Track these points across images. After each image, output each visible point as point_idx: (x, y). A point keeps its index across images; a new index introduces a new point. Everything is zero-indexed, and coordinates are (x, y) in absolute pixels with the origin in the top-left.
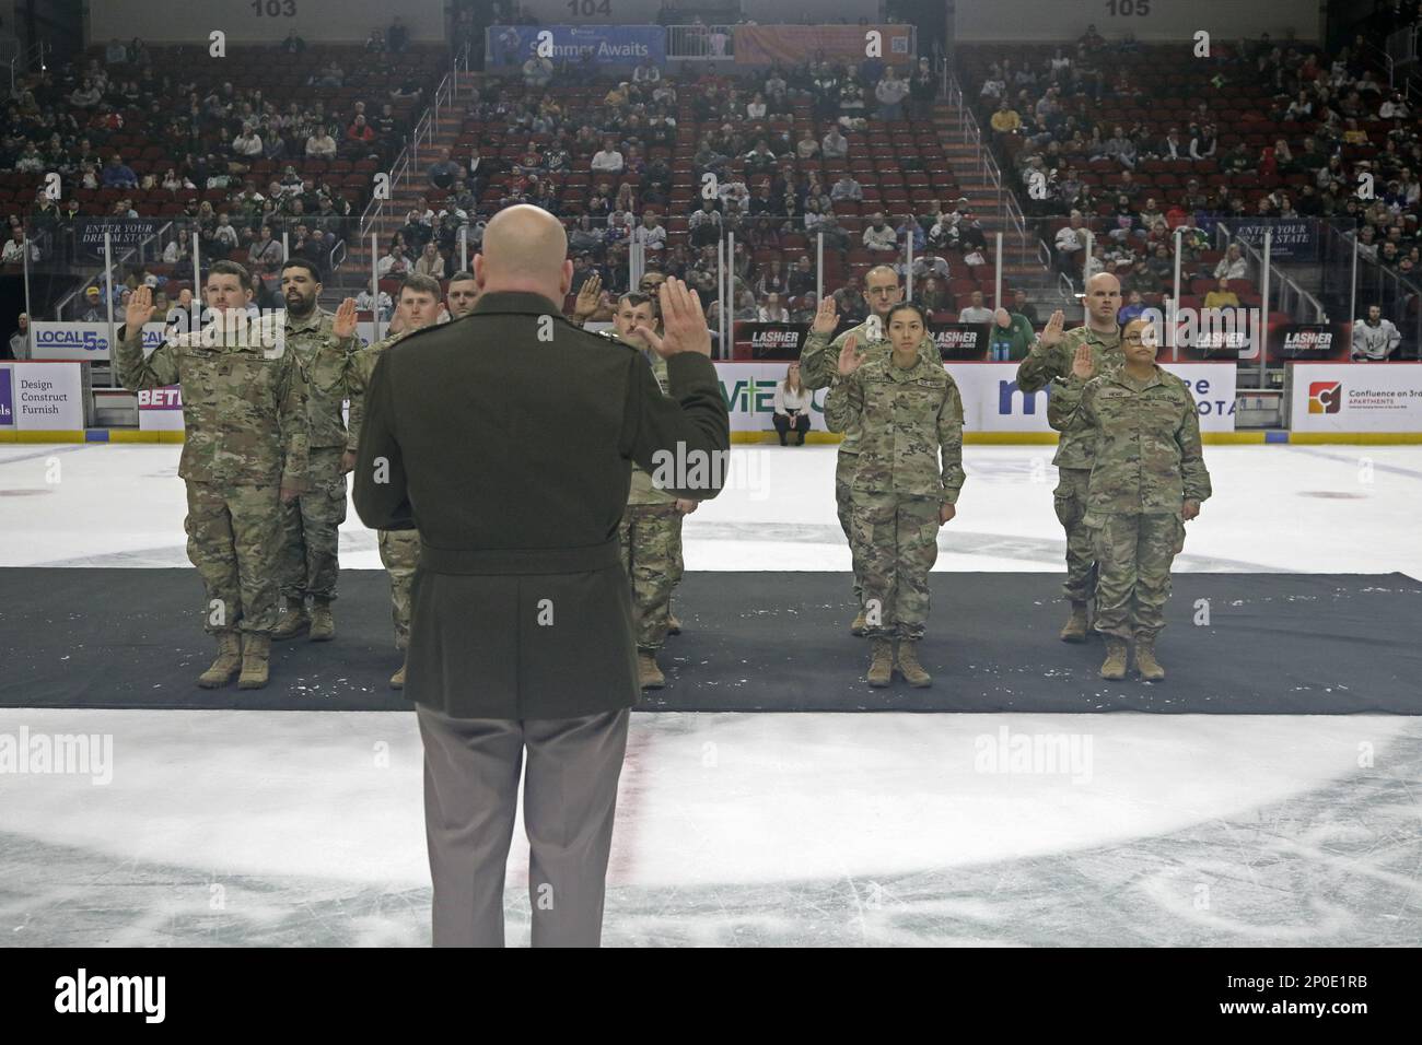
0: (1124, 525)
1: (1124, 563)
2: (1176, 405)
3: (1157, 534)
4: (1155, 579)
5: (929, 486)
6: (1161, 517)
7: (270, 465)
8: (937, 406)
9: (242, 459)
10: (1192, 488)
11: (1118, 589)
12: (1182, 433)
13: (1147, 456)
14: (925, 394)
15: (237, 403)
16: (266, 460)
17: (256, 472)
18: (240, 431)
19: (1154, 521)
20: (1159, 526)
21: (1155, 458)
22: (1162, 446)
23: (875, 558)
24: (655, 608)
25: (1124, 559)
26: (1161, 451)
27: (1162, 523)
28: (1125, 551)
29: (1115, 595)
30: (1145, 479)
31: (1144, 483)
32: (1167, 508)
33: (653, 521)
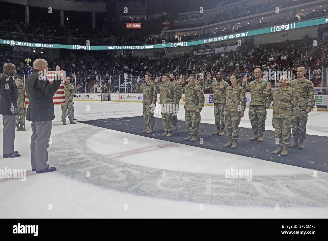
0: (276, 120)
1: (278, 129)
2: (289, 94)
3: (284, 123)
4: (285, 133)
5: (235, 109)
6: (285, 119)
7: (150, 102)
8: (237, 94)
9: (146, 101)
10: (294, 113)
11: (277, 134)
12: (291, 101)
13: (279, 105)
14: (235, 91)
15: (146, 93)
16: (150, 101)
17: (148, 103)
18: (146, 97)
19: (283, 120)
20: (284, 121)
21: (281, 106)
22: (284, 103)
23: (226, 123)
24: (194, 128)
25: (277, 128)
26: (283, 104)
27: (284, 120)
28: (277, 126)
29: (276, 136)
30: (278, 110)
31: (278, 111)
32: (286, 117)
33: (192, 113)
